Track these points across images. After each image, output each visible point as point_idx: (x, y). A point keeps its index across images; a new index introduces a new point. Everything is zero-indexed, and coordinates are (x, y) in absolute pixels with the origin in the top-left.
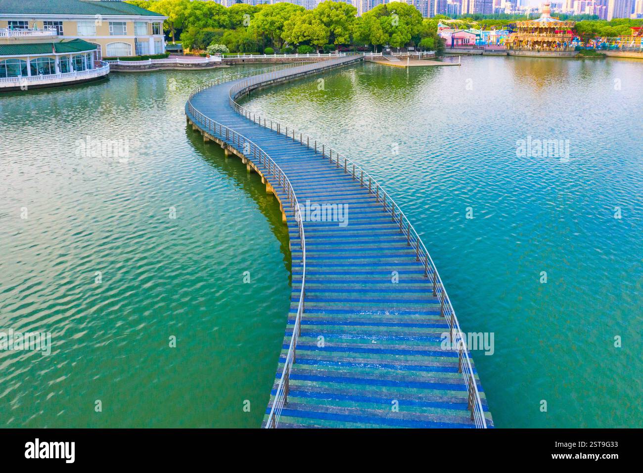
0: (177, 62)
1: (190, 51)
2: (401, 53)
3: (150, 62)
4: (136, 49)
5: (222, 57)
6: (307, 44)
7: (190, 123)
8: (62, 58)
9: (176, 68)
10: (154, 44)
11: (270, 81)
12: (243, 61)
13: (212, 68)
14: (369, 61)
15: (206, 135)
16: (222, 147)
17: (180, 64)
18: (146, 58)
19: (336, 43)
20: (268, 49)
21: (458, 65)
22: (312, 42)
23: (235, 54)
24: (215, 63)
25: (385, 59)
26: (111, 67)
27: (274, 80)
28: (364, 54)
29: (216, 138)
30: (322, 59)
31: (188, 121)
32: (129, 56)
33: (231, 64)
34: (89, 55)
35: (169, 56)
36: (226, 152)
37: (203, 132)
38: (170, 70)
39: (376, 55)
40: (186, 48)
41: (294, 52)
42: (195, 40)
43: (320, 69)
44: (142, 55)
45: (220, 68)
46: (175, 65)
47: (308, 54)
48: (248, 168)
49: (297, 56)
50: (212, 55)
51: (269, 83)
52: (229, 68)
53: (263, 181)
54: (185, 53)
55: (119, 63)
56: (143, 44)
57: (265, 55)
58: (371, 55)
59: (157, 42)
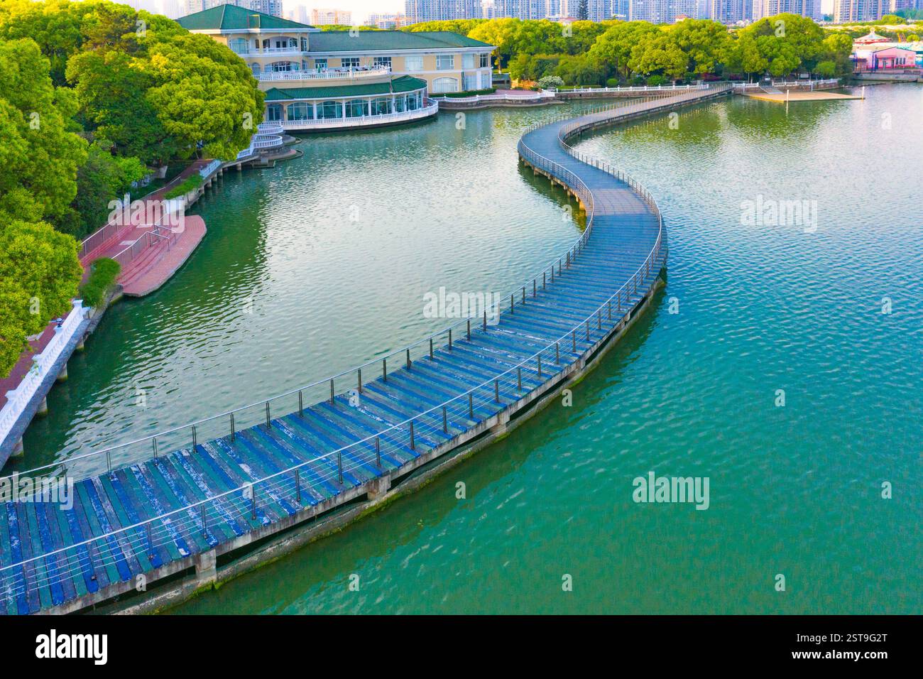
0: (506, 98)
1: (519, 82)
2: (785, 83)
3: (477, 98)
4: (463, 84)
5: (556, 91)
6: (659, 74)
7: (522, 160)
8: (398, 97)
9: (505, 105)
10: (481, 78)
11: (605, 120)
12: (580, 95)
13: (544, 105)
14: (739, 94)
15: (536, 169)
16: (549, 178)
17: (509, 100)
18: (473, 94)
19: (696, 71)
20: (611, 80)
21: (861, 99)
22: (665, 71)
23: (571, 87)
24: (547, 99)
25: (763, 92)
26: (440, 104)
27: (609, 120)
28: (734, 85)
29: (544, 171)
30: (678, 93)
31: (520, 158)
32: (455, 91)
33: (566, 100)
34: (420, 93)
35: (497, 91)
36: (552, 183)
37: (534, 167)
38: (498, 107)
39: (752, 85)
40: (515, 79)
41: (643, 84)
42: (525, 70)
43: (668, 106)
44: (469, 90)
45: (554, 105)
46: (504, 101)
47: (660, 87)
48: (569, 193)
49: (645, 88)
50: (545, 89)
51: (604, 122)
52: (562, 104)
53: (577, 200)
54: (513, 87)
55: (446, 100)
56: (469, 78)
57: (606, 88)
58: (743, 85)
59: (484, 75)
